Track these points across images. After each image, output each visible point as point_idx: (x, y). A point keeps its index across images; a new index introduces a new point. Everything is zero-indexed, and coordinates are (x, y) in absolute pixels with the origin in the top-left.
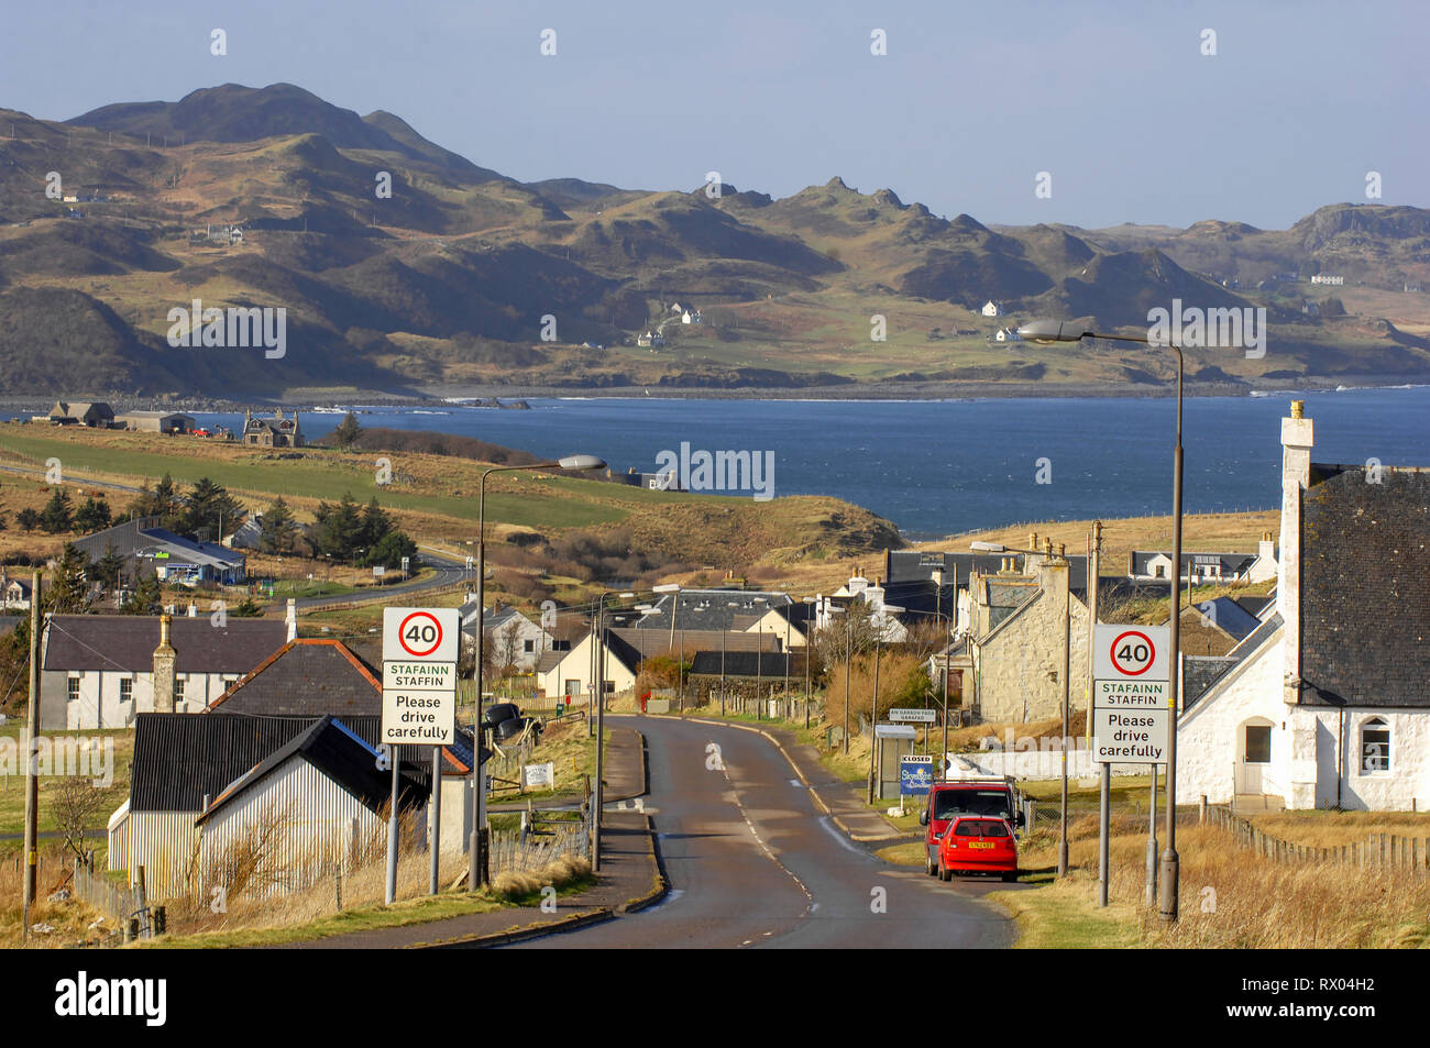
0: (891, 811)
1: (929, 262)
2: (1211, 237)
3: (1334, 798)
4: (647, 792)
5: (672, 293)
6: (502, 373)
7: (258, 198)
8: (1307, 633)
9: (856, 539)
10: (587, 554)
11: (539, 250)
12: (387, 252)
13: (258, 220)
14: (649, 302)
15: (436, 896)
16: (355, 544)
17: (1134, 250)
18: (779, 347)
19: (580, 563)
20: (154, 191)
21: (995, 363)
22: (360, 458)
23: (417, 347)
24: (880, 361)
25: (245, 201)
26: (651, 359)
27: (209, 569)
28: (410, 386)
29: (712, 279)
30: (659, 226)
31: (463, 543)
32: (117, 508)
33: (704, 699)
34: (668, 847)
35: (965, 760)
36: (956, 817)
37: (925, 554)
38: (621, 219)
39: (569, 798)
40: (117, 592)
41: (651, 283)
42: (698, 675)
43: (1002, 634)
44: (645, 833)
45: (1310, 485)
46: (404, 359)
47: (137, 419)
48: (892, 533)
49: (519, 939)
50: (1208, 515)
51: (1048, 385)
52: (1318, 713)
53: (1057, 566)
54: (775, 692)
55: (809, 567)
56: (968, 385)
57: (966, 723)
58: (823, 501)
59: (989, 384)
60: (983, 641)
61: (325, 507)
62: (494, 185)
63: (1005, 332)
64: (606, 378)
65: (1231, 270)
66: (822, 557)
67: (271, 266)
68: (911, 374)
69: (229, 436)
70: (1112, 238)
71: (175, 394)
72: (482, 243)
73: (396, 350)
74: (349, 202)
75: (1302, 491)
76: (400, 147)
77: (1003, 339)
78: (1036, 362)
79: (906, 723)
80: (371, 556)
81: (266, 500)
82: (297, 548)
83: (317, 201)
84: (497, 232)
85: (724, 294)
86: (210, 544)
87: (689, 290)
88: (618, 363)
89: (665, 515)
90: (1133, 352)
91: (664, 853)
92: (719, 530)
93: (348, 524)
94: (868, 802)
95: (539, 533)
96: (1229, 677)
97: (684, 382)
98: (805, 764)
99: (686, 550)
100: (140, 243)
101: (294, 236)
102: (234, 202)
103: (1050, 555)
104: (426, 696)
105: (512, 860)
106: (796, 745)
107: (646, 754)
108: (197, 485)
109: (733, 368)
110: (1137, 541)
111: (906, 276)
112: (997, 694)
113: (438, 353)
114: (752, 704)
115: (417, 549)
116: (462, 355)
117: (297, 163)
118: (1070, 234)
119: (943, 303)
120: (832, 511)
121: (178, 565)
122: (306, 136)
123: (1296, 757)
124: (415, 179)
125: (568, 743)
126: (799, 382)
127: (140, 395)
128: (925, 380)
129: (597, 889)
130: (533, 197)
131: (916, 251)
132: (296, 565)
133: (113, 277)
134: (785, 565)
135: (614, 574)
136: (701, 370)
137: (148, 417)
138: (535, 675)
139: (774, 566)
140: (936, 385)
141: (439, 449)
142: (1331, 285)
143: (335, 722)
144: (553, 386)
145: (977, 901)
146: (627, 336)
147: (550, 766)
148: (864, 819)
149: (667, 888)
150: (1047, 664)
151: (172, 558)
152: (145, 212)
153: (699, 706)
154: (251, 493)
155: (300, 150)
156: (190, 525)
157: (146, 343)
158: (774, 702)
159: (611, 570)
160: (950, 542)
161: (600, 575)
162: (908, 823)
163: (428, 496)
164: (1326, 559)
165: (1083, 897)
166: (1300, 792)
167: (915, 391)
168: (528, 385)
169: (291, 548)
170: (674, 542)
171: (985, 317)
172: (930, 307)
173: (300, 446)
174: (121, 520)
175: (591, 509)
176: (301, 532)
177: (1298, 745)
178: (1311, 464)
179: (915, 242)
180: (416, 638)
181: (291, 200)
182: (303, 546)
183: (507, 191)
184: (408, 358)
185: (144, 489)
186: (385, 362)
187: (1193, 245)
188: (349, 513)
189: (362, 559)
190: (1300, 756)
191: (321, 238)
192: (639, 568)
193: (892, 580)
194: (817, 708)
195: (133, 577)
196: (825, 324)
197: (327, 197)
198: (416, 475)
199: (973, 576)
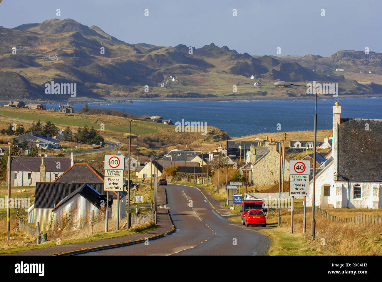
0: (231, 208)
1: (237, 65)
2: (310, 59)
3: (347, 205)
4: (167, 203)
5: (170, 73)
6: (126, 94)
7: (62, 48)
8: (340, 162)
9: (218, 137)
10: (148, 141)
11: (135, 62)
12: (96, 62)
13: (62, 54)
14: (164, 75)
15: (119, 230)
16: (88, 138)
17: (290, 62)
18: (197, 87)
19: (146, 143)
20: (36, 47)
21: (254, 91)
22: (89, 116)
23: (104, 87)
24: (224, 91)
25: (59, 49)
26: (164, 90)
27: (50, 145)
28: (102, 97)
29: (180, 69)
30: (167, 56)
31: (116, 138)
32: (26, 129)
33: (180, 179)
34: (174, 218)
35: (250, 195)
36: (250, 210)
37: (236, 141)
38: (156, 54)
39: (147, 205)
40: (26, 151)
41: (164, 70)
42: (178, 173)
43: (259, 162)
44: (167, 214)
45: (340, 124)
46: (100, 90)
47: (31, 106)
48: (227, 136)
49: (142, 242)
50: (310, 131)
51: (267, 97)
52: (343, 183)
53: (273, 144)
54: (199, 177)
55: (206, 145)
56: (247, 97)
57: (250, 185)
58: (210, 127)
59: (252, 97)
60: (254, 164)
61: (80, 129)
62: (123, 45)
63: (257, 83)
64: (152, 95)
65: (315, 67)
66: (209, 142)
67: (66, 66)
68: (232, 94)
69: (55, 110)
70: (284, 59)
71: (41, 99)
72: (120, 60)
73: (98, 88)
74: (86, 49)
75: (338, 125)
76: (99, 35)
77: (256, 85)
78: (265, 91)
79: (234, 185)
80: (92, 141)
81: (65, 127)
82: (72, 139)
83: (77, 49)
84: (124, 57)
85: (183, 73)
86: (50, 138)
87: (174, 72)
88: (156, 91)
89: (168, 131)
90: (290, 89)
91: (173, 219)
92: (182, 135)
93: (86, 133)
94: (225, 206)
95: (135, 135)
96: (319, 173)
97: (173, 96)
98: (208, 196)
99: (174, 140)
100: (32, 60)
101: (71, 58)
102: (56, 49)
103: (272, 141)
104: (116, 178)
105: (136, 221)
106: (205, 191)
107: (166, 193)
108: (47, 123)
109: (186, 93)
110: (291, 138)
111: (231, 69)
112: (258, 178)
113: (109, 89)
114: (193, 180)
115: (104, 140)
116: (115, 89)
117: (72, 39)
118: (273, 57)
119: (240, 76)
120: (212, 130)
121: (42, 144)
122: (75, 32)
123: (337, 194)
124: (103, 43)
125: (146, 190)
126: (203, 96)
127: (32, 99)
128: (236, 96)
129: (157, 229)
130: (134, 48)
131: (233, 62)
132: (72, 144)
133: (25, 69)
134: (199, 144)
135: (155, 146)
136: (177, 93)
137: (33, 105)
138: (135, 172)
139: (197, 144)
140: (238, 97)
141: (109, 113)
142: (341, 71)
143: (88, 185)
144: (139, 97)
145: (256, 232)
146: (158, 84)
147: (142, 196)
148: (224, 210)
149: (175, 228)
150: (271, 170)
151: (41, 142)
152: (33, 52)
153: (179, 181)
154: (61, 125)
155: (74, 36)
156: (45, 133)
157: (33, 86)
158: (198, 180)
159: (154, 145)
160: (243, 138)
161: (151, 146)
162: (235, 211)
163: (107, 126)
164: (345, 143)
165: (285, 231)
166: (338, 203)
167: (233, 98)
168: (132, 97)
169: (71, 139)
170: (171, 138)
171: (251, 79)
172: (237, 77)
173: (73, 113)
174: (27, 132)
175: (149, 129)
176: (74, 135)
177: (337, 191)
178: (341, 118)
179: (233, 60)
180: (113, 163)
181: (71, 49)
182: (74, 139)
183: (127, 46)
184: (101, 90)
185: (33, 124)
186: (95, 91)
187: (305, 61)
188: (86, 130)
189: (89, 142)
190: (338, 194)
191: (78, 59)
192: (161, 145)
193: (228, 148)
194: (210, 181)
195: (30, 147)
196: (210, 81)
197: (80, 48)
198: (103, 120)
199: (251, 147)
